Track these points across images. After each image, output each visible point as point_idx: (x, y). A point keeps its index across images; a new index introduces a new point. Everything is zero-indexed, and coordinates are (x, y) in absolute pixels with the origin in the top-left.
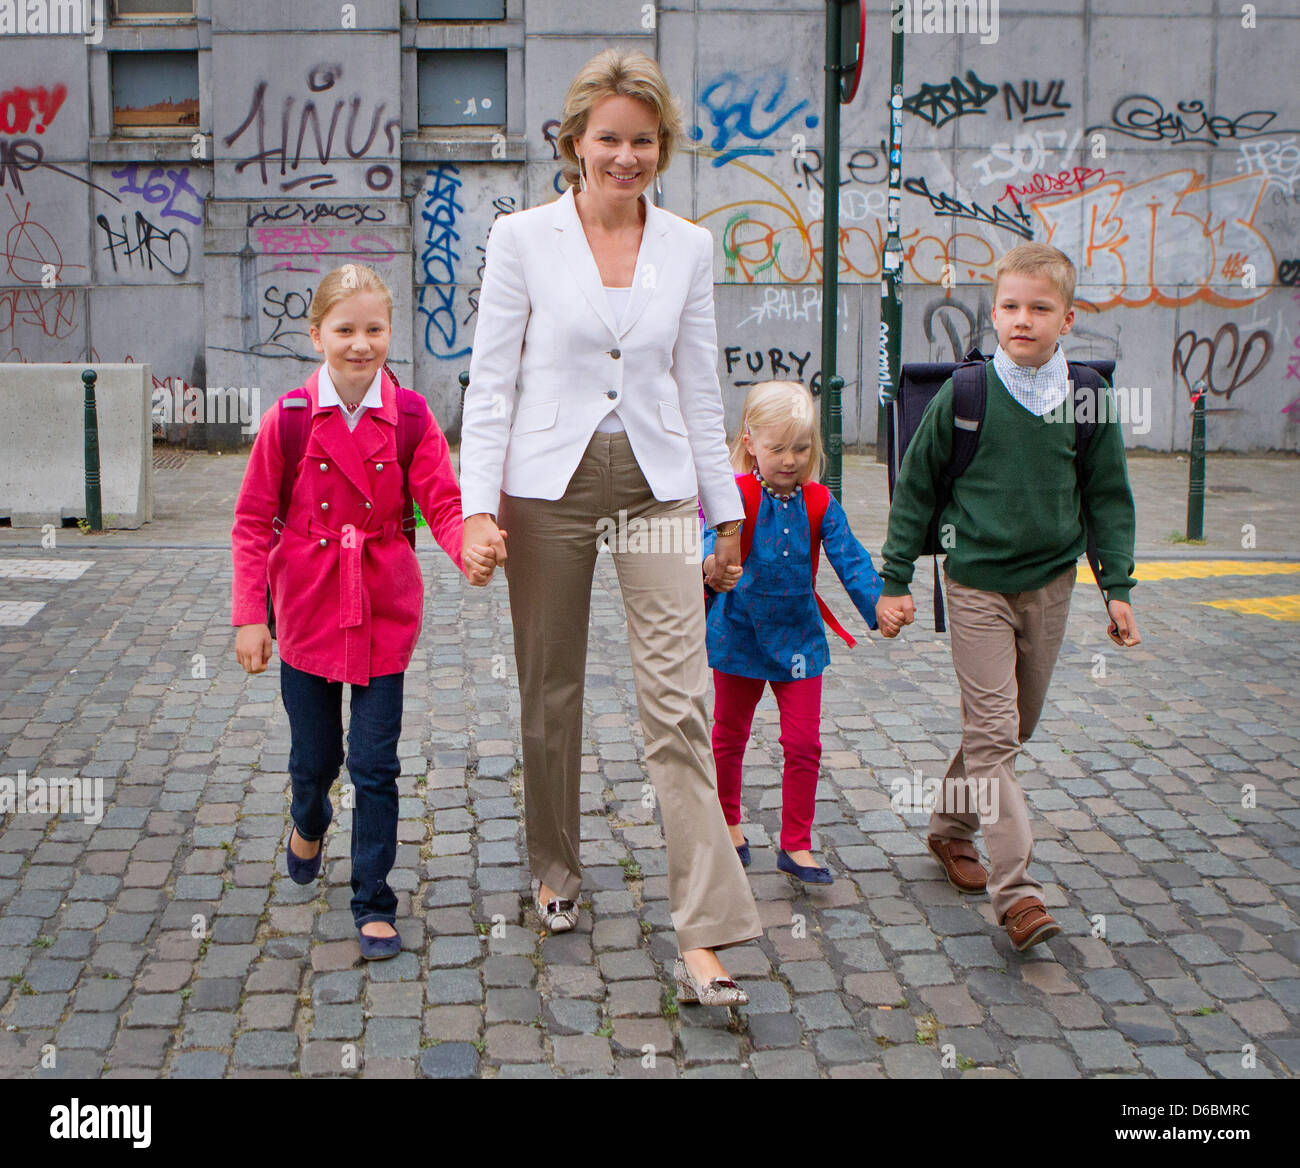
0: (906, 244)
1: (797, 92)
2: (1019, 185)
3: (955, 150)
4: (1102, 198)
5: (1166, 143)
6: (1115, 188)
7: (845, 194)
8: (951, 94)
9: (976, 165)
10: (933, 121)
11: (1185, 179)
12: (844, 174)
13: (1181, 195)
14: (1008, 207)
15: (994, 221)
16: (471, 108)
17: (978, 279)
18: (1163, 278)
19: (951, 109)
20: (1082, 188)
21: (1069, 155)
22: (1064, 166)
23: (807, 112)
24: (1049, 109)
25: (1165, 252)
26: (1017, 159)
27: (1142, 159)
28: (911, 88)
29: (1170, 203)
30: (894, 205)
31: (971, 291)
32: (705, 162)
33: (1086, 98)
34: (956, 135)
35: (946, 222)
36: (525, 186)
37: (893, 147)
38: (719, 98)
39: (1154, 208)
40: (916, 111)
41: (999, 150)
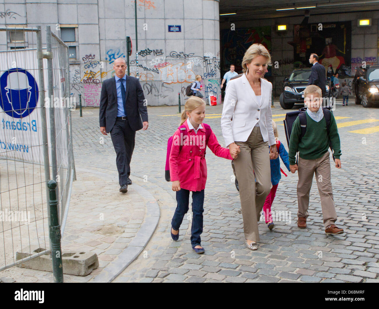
0: (140, 75)
1: (122, 52)
2: (156, 65)
3: (146, 60)
4: (169, 67)
5: (178, 58)
6: (171, 65)
7: (130, 67)
8: (145, 52)
9: (150, 62)
10: (143, 56)
11: (181, 64)
12: (130, 64)
13: (181, 66)
14: (155, 69)
15: (153, 71)
16: (70, 56)
17: (151, 80)
18: (179, 79)
19: (145, 54)
20: (166, 66)
21: (164, 61)
22: (163, 62)
23: (124, 55)
24: (160, 54)
25: (179, 75)
26: (156, 61)
27: (175, 61)
28: (139, 51)
29: (179, 67)
30: (137, 69)
31: (150, 82)
32: (108, 63)
33: (166, 52)
34: (146, 58)
35: (146, 71)
36: (80, 68)
37: (137, 60)
38: (110, 53)
39: (177, 68)
40: (140, 55)
41: (153, 60)
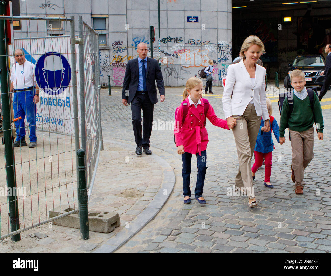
0: (162, 59)
1: (146, 39)
2: (176, 51)
3: (168, 47)
4: (187, 53)
5: (195, 45)
6: (189, 51)
7: (153, 53)
8: (167, 39)
9: (171, 49)
10: (164, 43)
11: (198, 50)
12: (153, 50)
13: (198, 52)
14: (175, 54)
15: (173, 56)
16: (101, 42)
17: (171, 64)
18: (196, 63)
19: (167, 41)
20: (185, 51)
21: (183, 47)
22: (182, 49)
23: (148, 42)
24: (180, 41)
25: (196, 60)
26: (176, 48)
27: (192, 47)
28: (161, 38)
29: (196, 53)
30: (160, 54)
31: (171, 65)
32: (134, 49)
33: (185, 39)
34: (168, 45)
35: (167, 56)
36: (110, 52)
37: (159, 47)
38: (135, 40)
39: (194, 54)
40: (162, 42)
41: (173, 47)
